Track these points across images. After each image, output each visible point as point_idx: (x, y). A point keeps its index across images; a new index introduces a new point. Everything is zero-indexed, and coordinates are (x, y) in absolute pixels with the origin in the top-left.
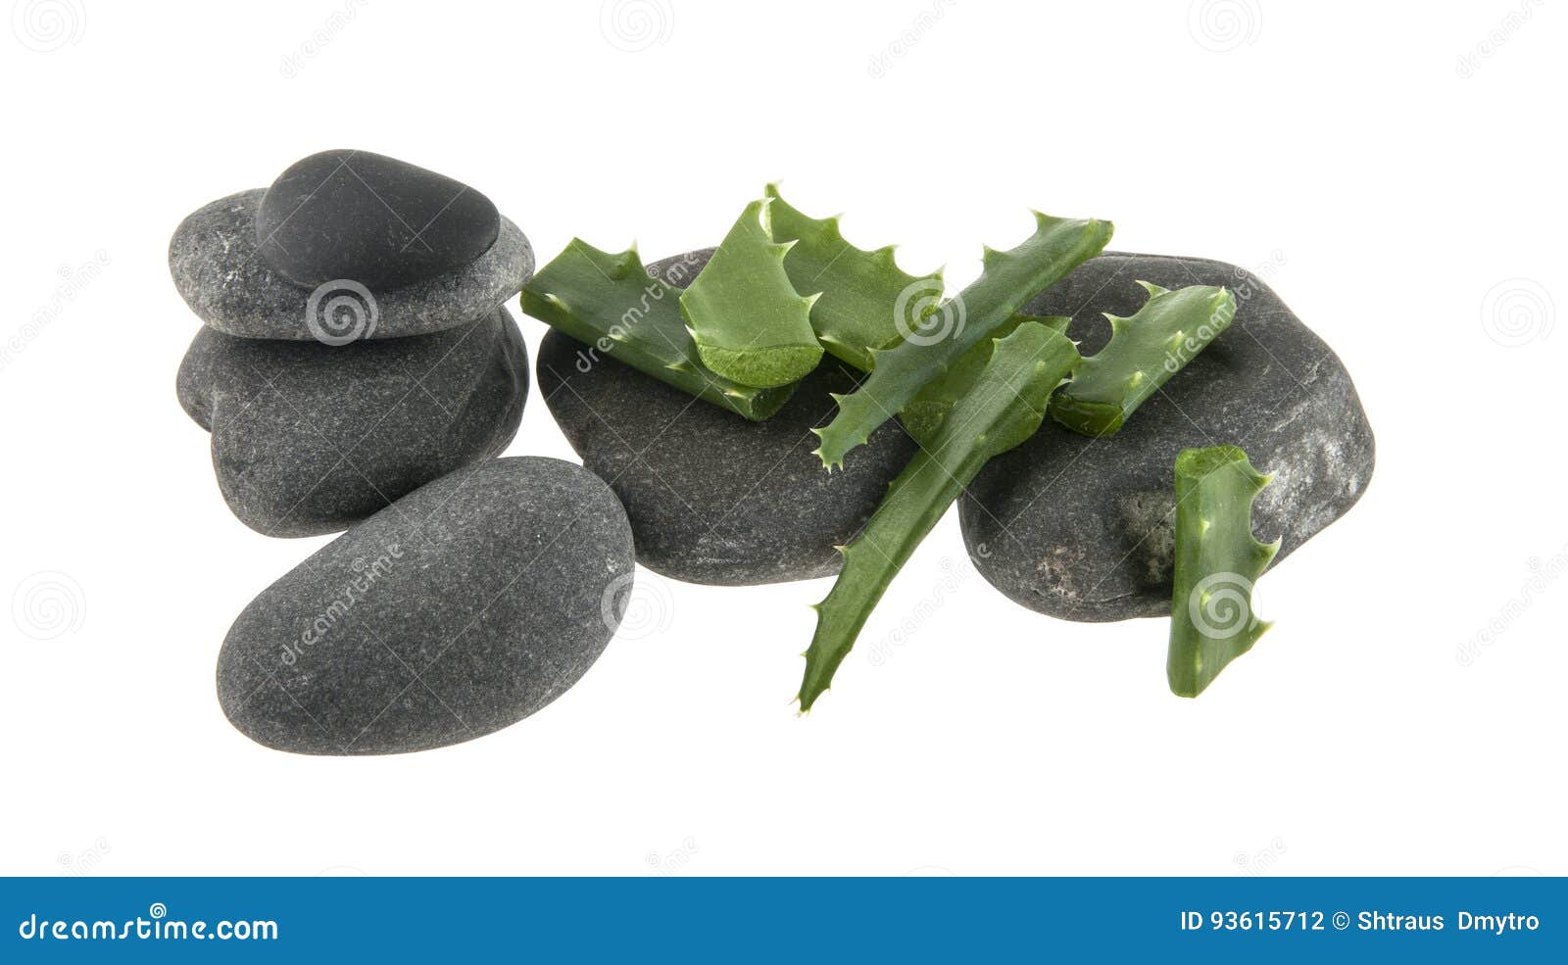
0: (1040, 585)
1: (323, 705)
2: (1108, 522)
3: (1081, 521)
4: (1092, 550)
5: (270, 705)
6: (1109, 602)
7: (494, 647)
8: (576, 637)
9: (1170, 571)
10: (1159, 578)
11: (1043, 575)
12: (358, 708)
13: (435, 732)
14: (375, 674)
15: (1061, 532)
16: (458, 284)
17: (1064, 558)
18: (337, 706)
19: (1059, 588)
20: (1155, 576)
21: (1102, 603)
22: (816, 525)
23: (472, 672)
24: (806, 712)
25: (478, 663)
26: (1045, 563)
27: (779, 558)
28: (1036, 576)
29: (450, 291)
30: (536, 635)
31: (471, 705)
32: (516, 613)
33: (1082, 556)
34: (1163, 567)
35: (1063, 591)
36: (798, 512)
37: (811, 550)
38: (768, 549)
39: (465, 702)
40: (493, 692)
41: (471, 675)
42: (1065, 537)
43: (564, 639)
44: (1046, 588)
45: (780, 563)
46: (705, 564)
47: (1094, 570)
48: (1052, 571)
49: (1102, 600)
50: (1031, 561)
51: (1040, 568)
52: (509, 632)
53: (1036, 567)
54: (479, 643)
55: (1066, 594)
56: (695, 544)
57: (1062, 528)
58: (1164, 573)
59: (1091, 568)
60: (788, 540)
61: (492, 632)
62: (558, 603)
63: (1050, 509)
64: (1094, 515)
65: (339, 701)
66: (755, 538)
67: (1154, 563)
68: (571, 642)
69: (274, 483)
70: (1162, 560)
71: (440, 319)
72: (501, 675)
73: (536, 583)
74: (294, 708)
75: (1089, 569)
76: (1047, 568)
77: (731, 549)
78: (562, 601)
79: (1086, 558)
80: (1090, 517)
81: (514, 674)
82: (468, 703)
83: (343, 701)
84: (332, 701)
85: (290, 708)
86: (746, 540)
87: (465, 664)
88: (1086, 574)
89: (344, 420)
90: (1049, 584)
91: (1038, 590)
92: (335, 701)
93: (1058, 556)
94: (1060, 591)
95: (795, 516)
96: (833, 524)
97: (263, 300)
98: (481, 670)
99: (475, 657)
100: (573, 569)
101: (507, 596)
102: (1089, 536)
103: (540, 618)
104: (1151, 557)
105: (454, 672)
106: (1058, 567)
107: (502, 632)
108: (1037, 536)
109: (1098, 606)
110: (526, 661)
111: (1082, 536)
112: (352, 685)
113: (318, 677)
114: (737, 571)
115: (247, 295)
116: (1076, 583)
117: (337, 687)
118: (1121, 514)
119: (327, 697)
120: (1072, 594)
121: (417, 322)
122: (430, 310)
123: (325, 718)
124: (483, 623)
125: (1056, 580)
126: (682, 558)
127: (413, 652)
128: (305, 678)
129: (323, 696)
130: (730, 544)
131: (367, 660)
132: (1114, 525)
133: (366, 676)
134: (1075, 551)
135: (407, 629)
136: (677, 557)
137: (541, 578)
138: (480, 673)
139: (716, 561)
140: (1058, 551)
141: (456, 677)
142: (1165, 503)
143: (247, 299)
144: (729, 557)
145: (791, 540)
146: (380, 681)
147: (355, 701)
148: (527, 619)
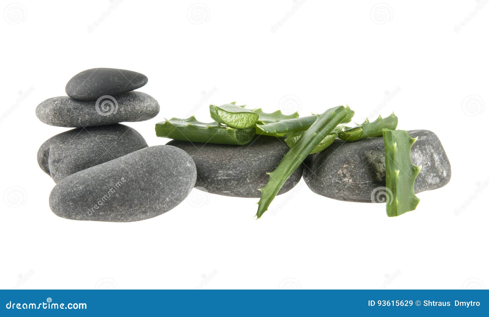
0: (339, 179)
1: (87, 195)
2: (361, 157)
3: (352, 157)
4: (356, 165)
5: (68, 196)
6: (364, 184)
7: (148, 179)
8: (176, 181)
9: (384, 178)
10: (381, 179)
11: (340, 175)
12: (100, 196)
13: (127, 207)
14: (106, 185)
15: (345, 160)
16: (134, 100)
17: (346, 168)
18: (92, 195)
19: (346, 179)
20: (379, 179)
21: (362, 184)
22: (259, 167)
23: (140, 186)
24: (259, 219)
25: (143, 184)
26: (340, 171)
27: (247, 177)
28: (338, 176)
29: (131, 101)
30: (163, 177)
31: (140, 198)
32: (155, 169)
33: (353, 167)
34: (382, 176)
35: (347, 180)
36: (253, 163)
37: (258, 176)
38: (243, 174)
39: (137, 196)
40: (148, 194)
41: (140, 187)
42: (347, 161)
43: (172, 180)
44: (341, 180)
45: (247, 179)
46: (221, 179)
47: (357, 171)
48: (343, 173)
49: (361, 183)
50: (335, 171)
51: (339, 173)
52: (153, 175)
53: (337, 172)
54: (142, 177)
55: (348, 181)
56: (218, 173)
57: (345, 159)
58: (382, 178)
59: (357, 170)
60: (250, 171)
61: (147, 174)
62: (170, 169)
63: (340, 155)
64: (356, 155)
65: (93, 193)
66: (238, 170)
67: (378, 174)
68: (175, 182)
69: (71, 162)
70: (381, 174)
71: (128, 111)
72: (150, 188)
73: (162, 162)
74: (76, 197)
75: (356, 171)
76: (341, 172)
77: (230, 174)
78: (171, 169)
79: (355, 167)
80: (355, 156)
81: (155, 189)
82: (139, 197)
83: (94, 194)
84: (90, 194)
85: (75, 197)
86: (235, 171)
87: (137, 183)
88: (355, 173)
89: (95, 144)
90: (342, 178)
91: (338, 181)
92: (91, 194)
93: (345, 168)
94: (346, 180)
95: (252, 164)
96: (265, 167)
97: (68, 107)
98: (143, 186)
99: (141, 182)
100: (175, 161)
101: (152, 165)
102: (355, 161)
103: (164, 172)
104: (377, 172)
105: (134, 186)
106: (345, 171)
107: (150, 175)
108: (337, 163)
109: (360, 185)
110: (159, 186)
111: (352, 161)
112: (97, 188)
113: (85, 187)
114: (232, 182)
115: (62, 106)
116: (352, 176)
117: (92, 189)
118: (365, 155)
119: (88, 192)
120: (351, 181)
121: (120, 112)
122: (124, 107)
123: (88, 200)
124: (144, 171)
125: (345, 176)
126: (213, 178)
127: (119, 179)
128: (80, 187)
129: (87, 192)
130: (230, 172)
131: (102, 181)
132: (363, 158)
133: (102, 186)
134: (350, 165)
135: (117, 173)
136: (211, 178)
137: (164, 161)
138: (143, 187)
139: (226, 178)
140: (345, 166)
141: (134, 187)
142: (380, 155)
143: (62, 107)
144: (229, 176)
145: (251, 171)
146: (107, 187)
147: (98, 194)
148: (159, 172)
